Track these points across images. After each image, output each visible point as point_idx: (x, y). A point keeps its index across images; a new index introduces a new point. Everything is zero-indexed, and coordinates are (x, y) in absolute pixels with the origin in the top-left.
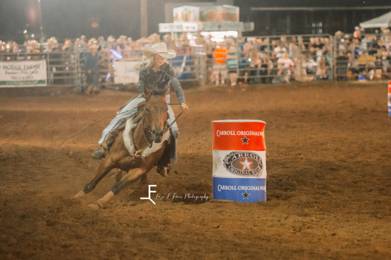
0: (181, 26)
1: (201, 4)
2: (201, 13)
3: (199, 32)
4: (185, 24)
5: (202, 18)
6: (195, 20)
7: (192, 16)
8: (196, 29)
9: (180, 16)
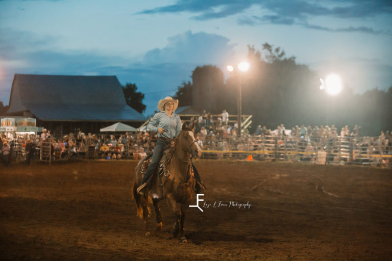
0: (5, 129)
1: (16, 117)
2: (15, 122)
3: (15, 132)
4: (7, 128)
5: (16, 125)
6: (12, 125)
7: (11, 123)
8: (13, 130)
9: (4, 123)
